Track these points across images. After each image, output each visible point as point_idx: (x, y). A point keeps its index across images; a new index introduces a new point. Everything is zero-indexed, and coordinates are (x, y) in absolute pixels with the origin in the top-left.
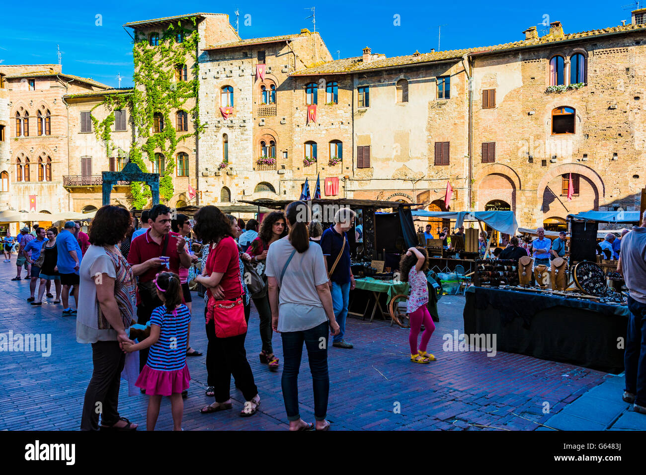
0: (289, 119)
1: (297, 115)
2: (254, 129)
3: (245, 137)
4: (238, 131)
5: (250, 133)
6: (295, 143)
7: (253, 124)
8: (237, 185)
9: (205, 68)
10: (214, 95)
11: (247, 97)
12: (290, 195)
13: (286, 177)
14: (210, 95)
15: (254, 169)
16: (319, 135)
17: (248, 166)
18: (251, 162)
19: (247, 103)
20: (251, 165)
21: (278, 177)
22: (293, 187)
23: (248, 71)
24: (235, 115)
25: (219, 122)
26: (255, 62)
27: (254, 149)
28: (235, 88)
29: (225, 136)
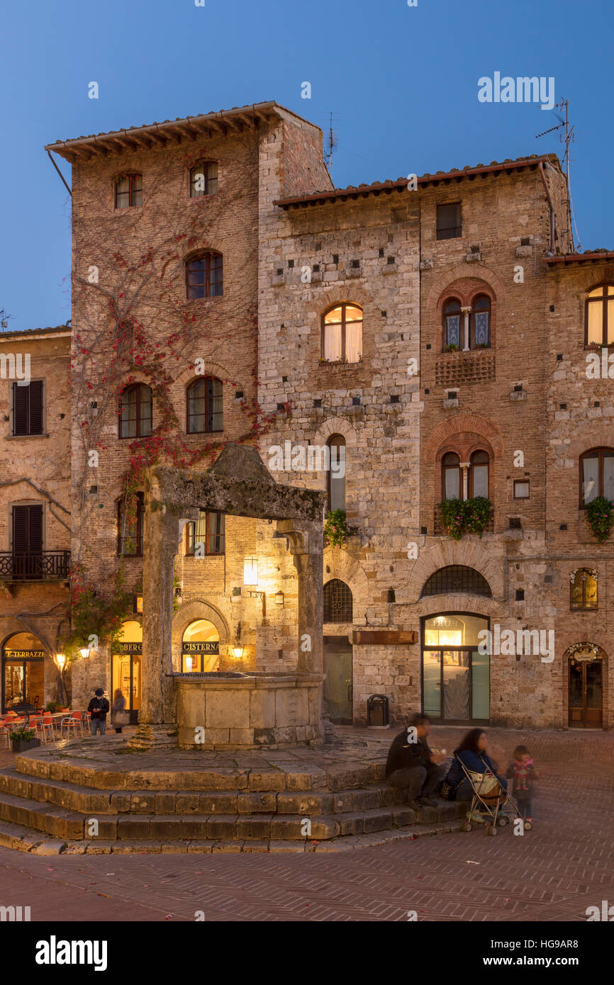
0: (533, 388)
1: (559, 374)
2: (425, 417)
3: (396, 443)
4: (373, 427)
5: (412, 430)
6: (552, 454)
7: (422, 405)
8: (371, 575)
9: (278, 258)
10: (306, 330)
11: (405, 329)
12: (539, 603)
13: (524, 550)
14: (292, 331)
15: (424, 531)
18: (416, 512)
19: (405, 348)
20: (414, 520)
21: (499, 551)
22: (548, 579)
23: (409, 261)
24: (368, 384)
25: (318, 403)
26: (428, 234)
27: (424, 475)
28: (367, 307)
29: (335, 440)
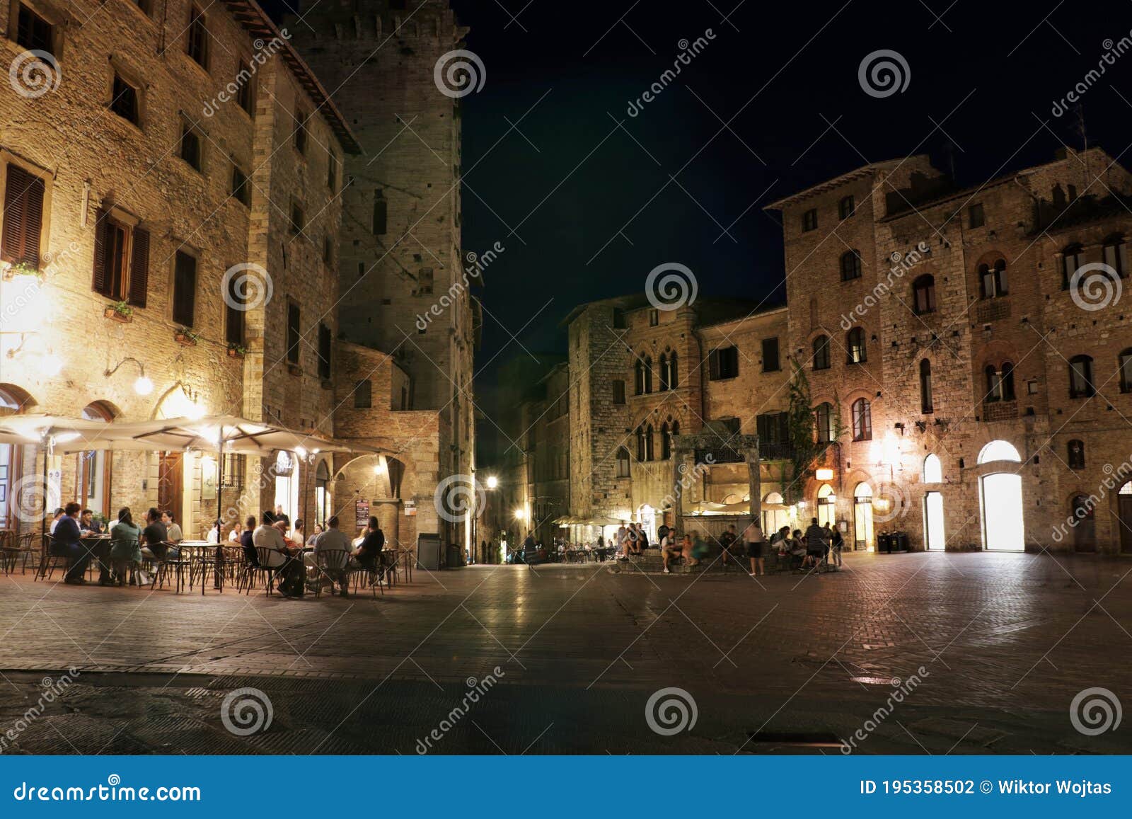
0: (1033, 319)
1: (1048, 309)
2: (973, 343)
3: (958, 362)
4: (945, 352)
5: (966, 353)
6: (1049, 362)
7: (971, 336)
8: (949, 450)
9: (886, 252)
10: (904, 294)
11: (958, 288)
12: (1048, 465)
13: (1037, 429)
14: (896, 296)
15: (977, 419)
16: (1095, 343)
17: (966, 414)
18: (972, 406)
19: (958, 299)
20: (972, 412)
22: (1053, 448)
23: (957, 245)
24: (940, 325)
25: (913, 340)
26: (966, 226)
27: (975, 381)
28: (936, 276)
29: (925, 364)
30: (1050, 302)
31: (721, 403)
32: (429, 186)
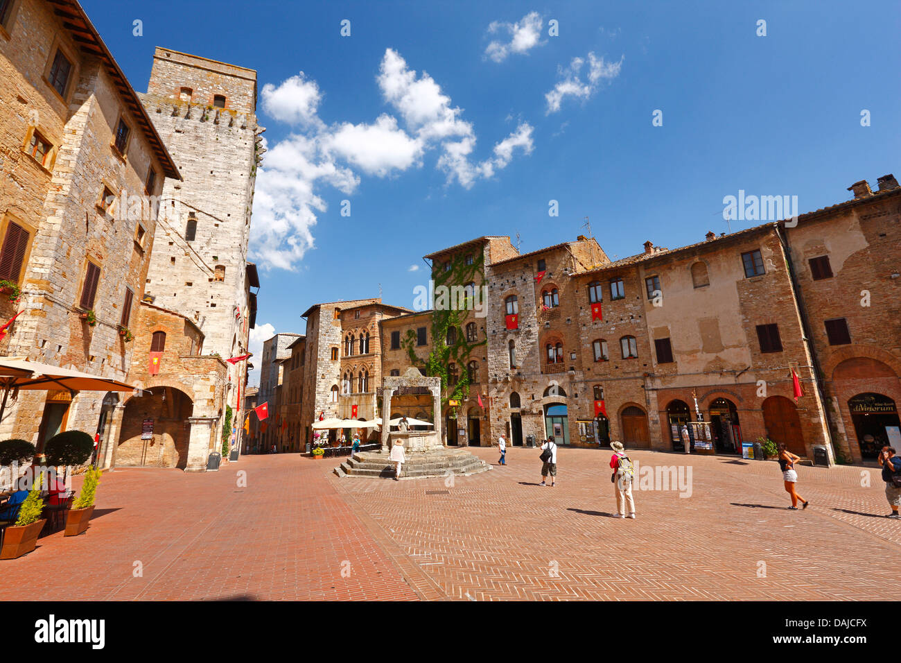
0: (573, 319)
1: (582, 314)
2: (539, 332)
3: (531, 341)
4: (523, 337)
5: (535, 336)
6: (582, 343)
7: (538, 328)
8: (526, 390)
9: (491, 282)
10: (500, 305)
12: (583, 398)
13: (576, 378)
14: (496, 305)
15: (542, 373)
16: (608, 333)
17: (535, 370)
18: (539, 366)
19: (531, 308)
20: (539, 369)
21: (568, 380)
22: (585, 389)
23: (530, 279)
24: (520, 321)
25: (505, 330)
27: (540, 353)
28: (519, 296)
29: (511, 342)
30: (582, 310)
31: (393, 362)
32: (229, 215)
